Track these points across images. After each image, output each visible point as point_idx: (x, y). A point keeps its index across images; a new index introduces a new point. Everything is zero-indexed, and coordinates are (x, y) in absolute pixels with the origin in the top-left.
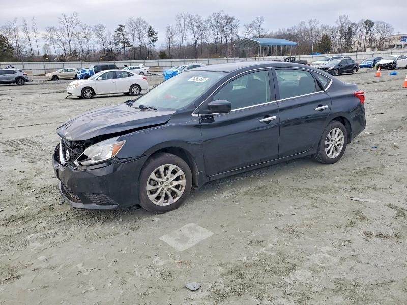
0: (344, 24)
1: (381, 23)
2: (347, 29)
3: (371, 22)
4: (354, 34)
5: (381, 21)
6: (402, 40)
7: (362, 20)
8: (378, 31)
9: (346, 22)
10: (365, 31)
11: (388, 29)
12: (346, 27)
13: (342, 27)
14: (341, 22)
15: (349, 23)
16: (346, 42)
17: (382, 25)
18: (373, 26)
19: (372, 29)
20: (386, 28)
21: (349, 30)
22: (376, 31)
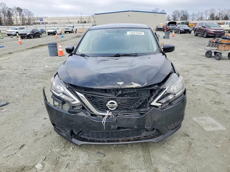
0: (4, 8)
1: (26, 10)
2: (7, 11)
3: (20, 9)
4: (12, 15)
5: (26, 9)
6: (40, 21)
7: (15, 7)
8: (26, 15)
9: (5, 7)
10: (18, 14)
11: (31, 14)
12: (6, 10)
13: (3, 10)
14: (2, 6)
15: (7, 8)
16: (9, 19)
17: (27, 11)
18: (22, 11)
19: (22, 13)
20: (29, 13)
21: (9, 12)
22: (24, 14)
